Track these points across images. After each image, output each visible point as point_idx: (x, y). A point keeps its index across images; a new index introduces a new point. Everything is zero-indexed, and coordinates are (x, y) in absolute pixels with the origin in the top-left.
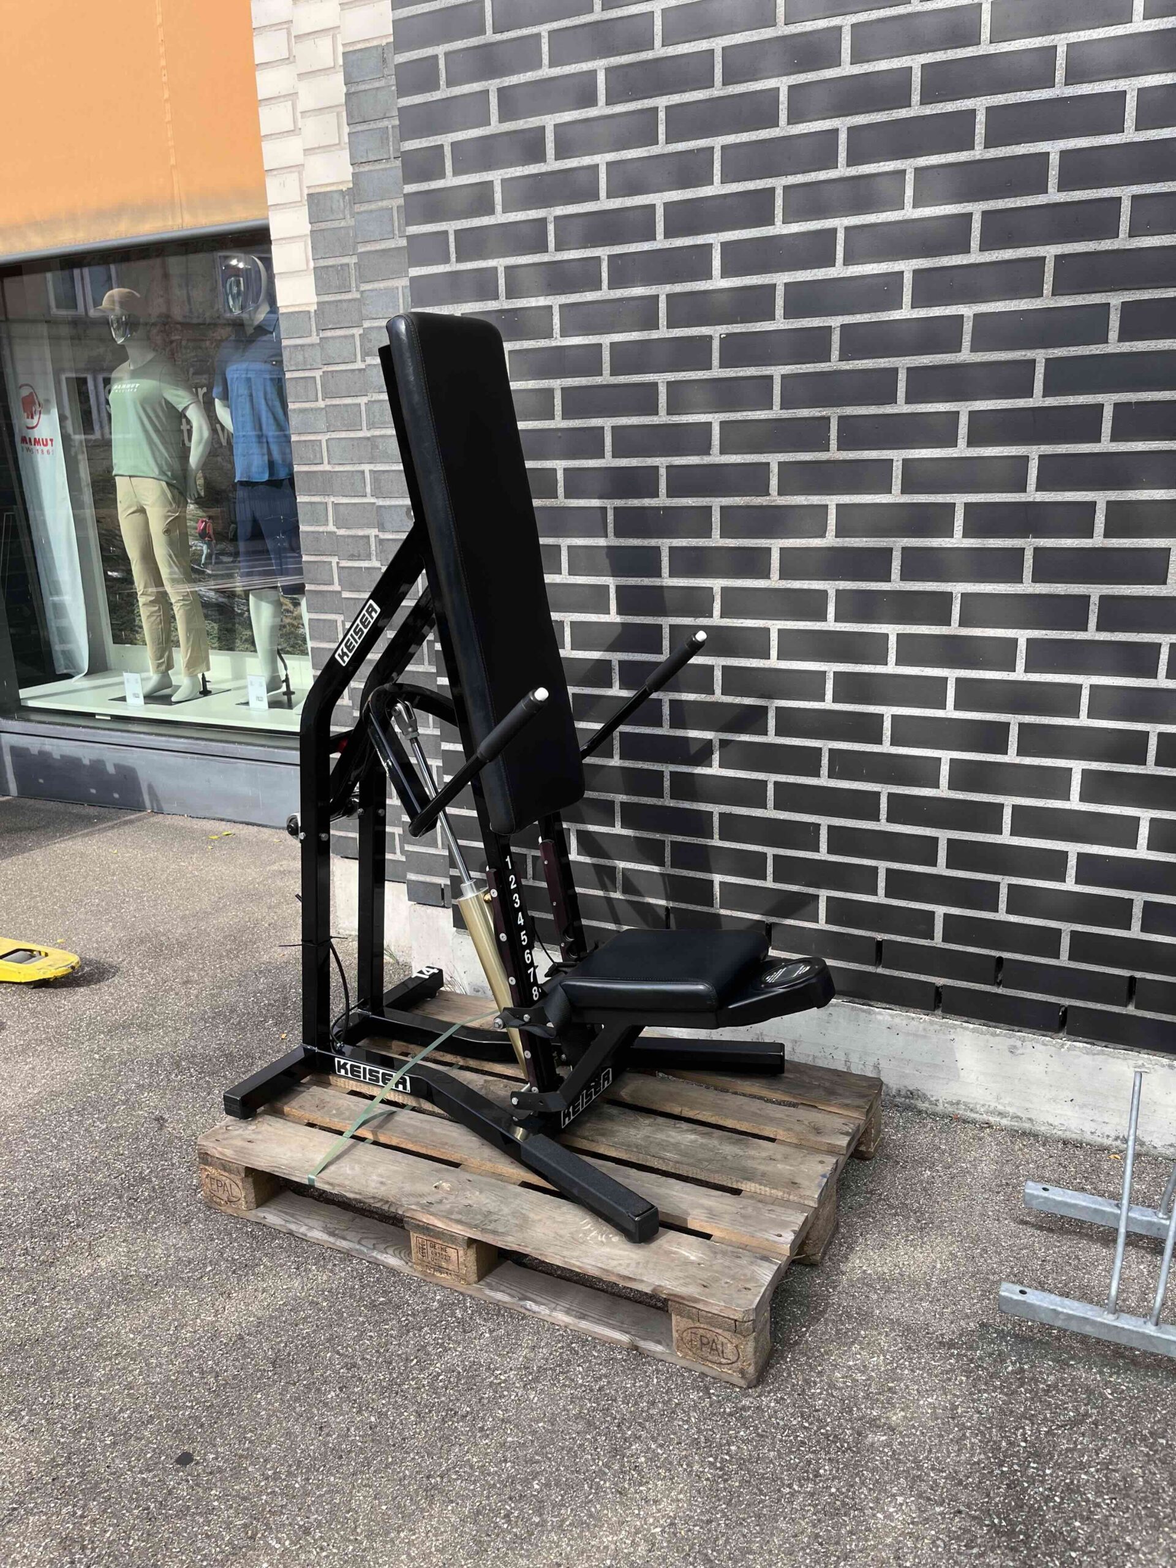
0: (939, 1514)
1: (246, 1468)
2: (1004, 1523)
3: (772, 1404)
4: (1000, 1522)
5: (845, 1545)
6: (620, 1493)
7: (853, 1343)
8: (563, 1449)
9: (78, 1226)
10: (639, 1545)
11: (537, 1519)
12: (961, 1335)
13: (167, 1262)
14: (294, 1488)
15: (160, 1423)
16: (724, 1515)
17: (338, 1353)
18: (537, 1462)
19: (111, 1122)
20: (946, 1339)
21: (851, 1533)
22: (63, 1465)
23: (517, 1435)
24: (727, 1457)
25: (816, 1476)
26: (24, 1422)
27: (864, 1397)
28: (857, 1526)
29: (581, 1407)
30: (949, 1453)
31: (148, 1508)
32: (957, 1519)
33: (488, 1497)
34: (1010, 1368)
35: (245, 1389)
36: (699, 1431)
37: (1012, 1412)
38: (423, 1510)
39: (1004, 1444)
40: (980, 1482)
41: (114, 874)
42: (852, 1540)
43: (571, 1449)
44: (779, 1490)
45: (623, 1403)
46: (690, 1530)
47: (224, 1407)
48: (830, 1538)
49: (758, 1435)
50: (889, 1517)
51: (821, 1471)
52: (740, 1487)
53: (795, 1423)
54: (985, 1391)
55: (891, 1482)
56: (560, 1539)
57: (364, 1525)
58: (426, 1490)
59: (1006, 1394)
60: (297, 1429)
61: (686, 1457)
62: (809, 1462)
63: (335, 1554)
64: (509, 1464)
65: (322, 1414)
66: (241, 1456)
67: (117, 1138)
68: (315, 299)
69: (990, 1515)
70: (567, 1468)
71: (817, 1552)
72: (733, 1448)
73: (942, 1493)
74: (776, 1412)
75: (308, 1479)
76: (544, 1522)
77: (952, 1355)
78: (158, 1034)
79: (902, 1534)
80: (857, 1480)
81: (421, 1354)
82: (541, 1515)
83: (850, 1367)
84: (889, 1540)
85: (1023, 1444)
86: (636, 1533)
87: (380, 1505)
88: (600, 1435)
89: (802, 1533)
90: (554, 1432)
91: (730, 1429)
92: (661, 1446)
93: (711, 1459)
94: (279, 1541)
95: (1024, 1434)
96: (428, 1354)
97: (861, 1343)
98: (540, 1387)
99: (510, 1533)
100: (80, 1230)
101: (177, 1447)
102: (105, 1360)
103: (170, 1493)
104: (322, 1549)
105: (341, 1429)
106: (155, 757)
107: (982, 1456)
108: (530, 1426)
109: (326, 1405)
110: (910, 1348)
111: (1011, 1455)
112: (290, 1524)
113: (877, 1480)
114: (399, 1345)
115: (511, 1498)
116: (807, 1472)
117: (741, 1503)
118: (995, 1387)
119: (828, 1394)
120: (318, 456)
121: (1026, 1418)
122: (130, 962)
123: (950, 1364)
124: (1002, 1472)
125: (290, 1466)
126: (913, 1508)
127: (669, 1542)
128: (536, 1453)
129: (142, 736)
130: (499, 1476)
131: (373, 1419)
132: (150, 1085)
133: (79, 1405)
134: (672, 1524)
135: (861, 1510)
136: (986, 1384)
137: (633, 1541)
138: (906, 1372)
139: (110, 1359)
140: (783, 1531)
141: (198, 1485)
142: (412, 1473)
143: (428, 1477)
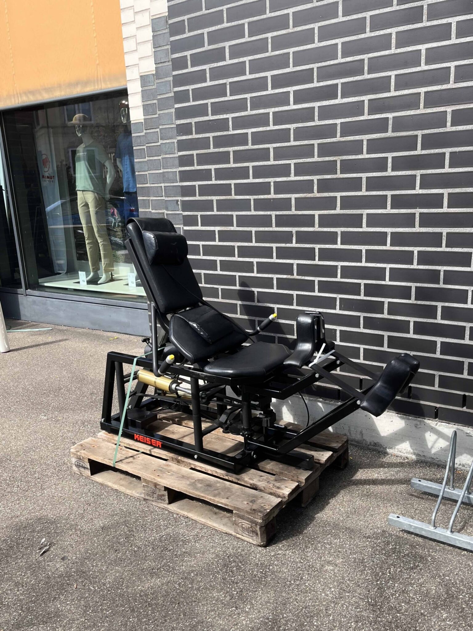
0: (347, 596)
1: (86, 563)
2: (373, 602)
3: (290, 554)
4: (371, 601)
5: (306, 603)
6: (224, 579)
7: (328, 535)
8: (205, 563)
9: (38, 478)
10: (227, 597)
11: (190, 586)
12: (374, 534)
13: (69, 492)
14: (102, 570)
15: (58, 546)
16: (262, 589)
17: (127, 526)
18: (195, 567)
19: (56, 443)
20: (367, 535)
21: (310, 599)
22: (20, 558)
23: (189, 558)
24: (268, 570)
25: (301, 579)
26: (8, 544)
27: (328, 553)
28: (313, 597)
29: (215, 550)
30: (357, 575)
31: (48, 574)
32: (354, 598)
33: (173, 577)
34: (391, 547)
35: (90, 536)
36: (259, 561)
37: (387, 562)
38: (148, 580)
39: (380, 574)
40: (367, 586)
41: (70, 352)
42: (310, 602)
43: (208, 563)
44: (286, 583)
45: (232, 549)
46: (247, 594)
47: (82, 541)
48: (301, 600)
49: (282, 563)
50: (327, 595)
51: (304, 578)
52: (271, 580)
53: (297, 560)
54: (378, 554)
55: (331, 583)
56: (197, 593)
57: (126, 583)
58: (151, 573)
59: (387, 556)
60: (107, 550)
61: (252, 569)
62: (300, 574)
63: (113, 593)
64: (183, 567)
65: (117, 546)
66: (85, 558)
67: (57, 449)
68: (143, 117)
69: (368, 598)
70: (205, 570)
71: (295, 605)
72: (271, 567)
73: (350, 589)
74: (291, 556)
75: (108, 567)
76: (192, 587)
77: (368, 541)
78: (78, 413)
79: (331, 602)
80: (317, 581)
81: (158, 528)
82: (192, 584)
83: (325, 543)
84: (324, 603)
85: (389, 574)
86: (227, 593)
87: (133, 577)
88: (220, 559)
89: (291, 598)
90: (203, 557)
91: (272, 561)
92: (243, 565)
93: (261, 570)
94: (94, 587)
95: (390, 571)
96: (161, 529)
97: (332, 534)
98: (201, 542)
99: (179, 590)
100: (39, 480)
101: (62, 554)
102: (41, 524)
103: (57, 569)
104: (109, 591)
105: (124, 552)
106: (90, 306)
107: (370, 577)
108: (194, 555)
109: (119, 543)
110: (351, 537)
111: (383, 578)
112: (99, 582)
113: (325, 582)
114: (150, 525)
115: (182, 578)
116: (298, 577)
117: (269, 586)
118: (382, 553)
119: (314, 551)
120: (146, 180)
121: (392, 565)
122: (71, 386)
123: (366, 544)
124: (377, 583)
125: (102, 563)
126: (337, 593)
127: (238, 597)
128: (195, 564)
129: (85, 297)
130: (179, 571)
131: (136, 549)
132: (72, 431)
133: (29, 539)
134: (241, 591)
135: (316, 592)
136: (379, 552)
137: (225, 596)
138: (347, 546)
139: (43, 524)
140: (283, 596)
141: (67, 567)
142: (146, 567)
143: (152, 569)
